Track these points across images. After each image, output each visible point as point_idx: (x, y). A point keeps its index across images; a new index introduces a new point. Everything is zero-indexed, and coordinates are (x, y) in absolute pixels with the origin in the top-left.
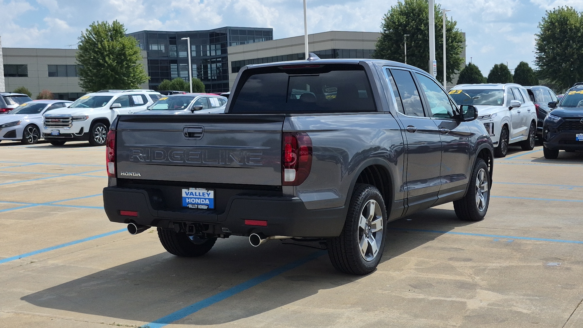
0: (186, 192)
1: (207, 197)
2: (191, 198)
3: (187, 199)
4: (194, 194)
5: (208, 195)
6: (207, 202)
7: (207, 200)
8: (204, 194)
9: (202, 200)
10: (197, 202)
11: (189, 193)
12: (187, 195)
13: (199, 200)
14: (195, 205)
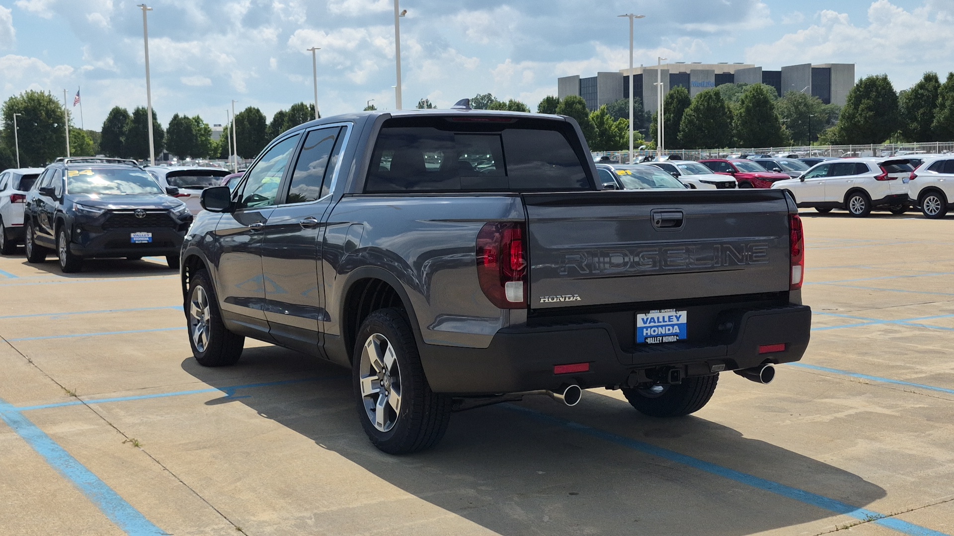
1: (675, 321)
2: (651, 327)
3: (645, 330)
4: (656, 321)
5: (678, 318)
6: (676, 330)
7: (676, 327)
8: (671, 317)
9: (667, 328)
10: (660, 333)
11: (647, 319)
12: (645, 323)
13: (664, 328)
14: (658, 338)
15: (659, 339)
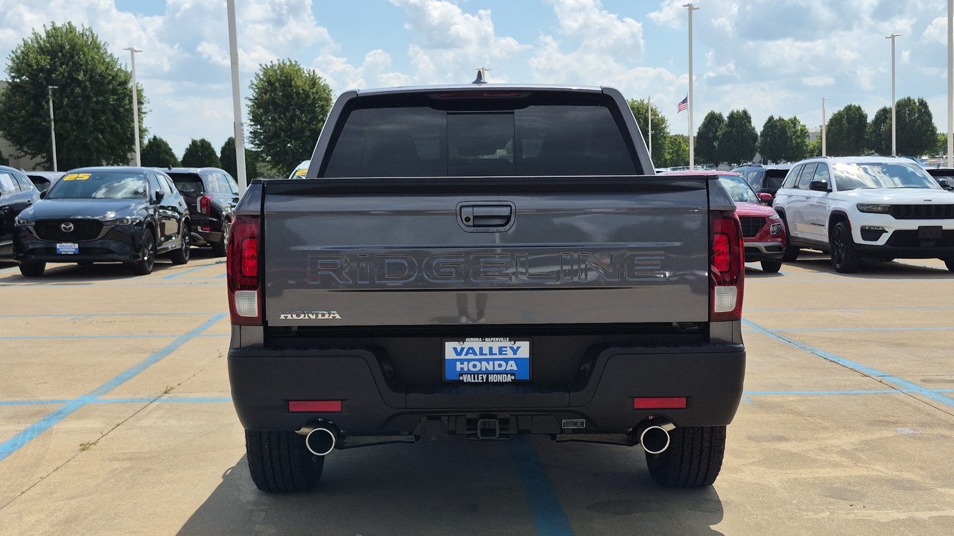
0: (455, 349)
1: (510, 354)
2: (469, 361)
3: (458, 363)
4: (478, 352)
5: (515, 351)
6: (512, 366)
7: (512, 363)
8: (503, 349)
9: (497, 363)
10: (483, 369)
11: (462, 349)
12: (458, 354)
13: (491, 363)
14: (480, 375)
15: (482, 377)
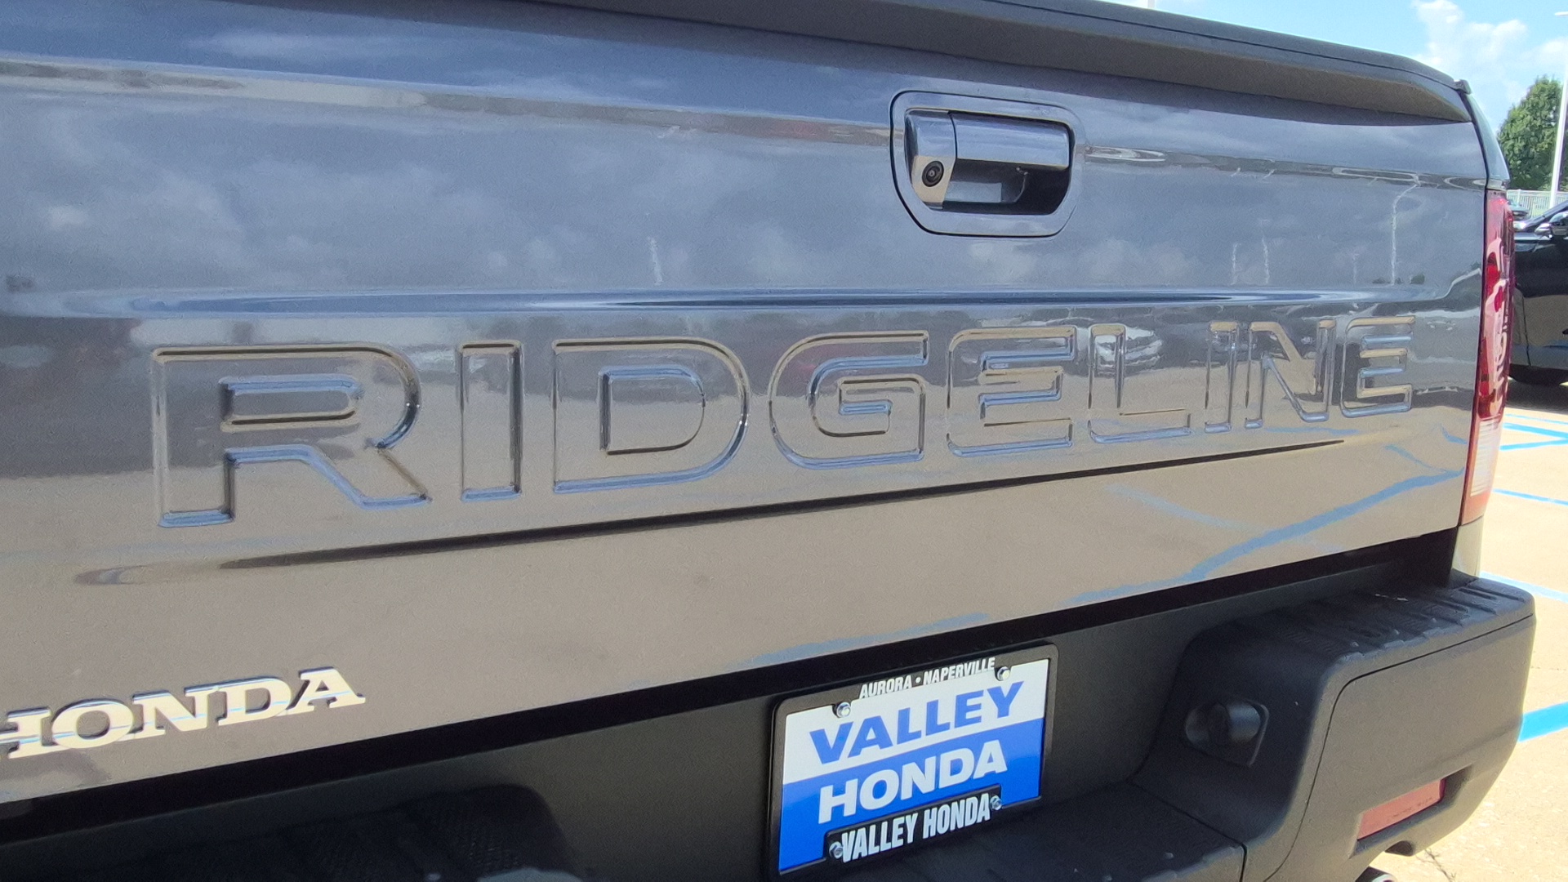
1: (987, 719)
2: (861, 773)
3: (826, 793)
5: (1003, 702)
6: (994, 760)
7: (993, 748)
8: (970, 702)
9: (947, 758)
10: (907, 794)
11: (844, 731)
12: (828, 752)
13: (930, 763)
14: (896, 822)
15: (904, 826)
